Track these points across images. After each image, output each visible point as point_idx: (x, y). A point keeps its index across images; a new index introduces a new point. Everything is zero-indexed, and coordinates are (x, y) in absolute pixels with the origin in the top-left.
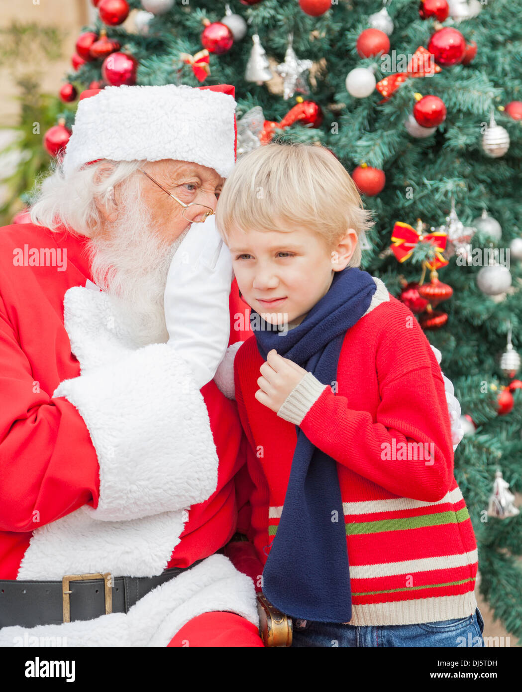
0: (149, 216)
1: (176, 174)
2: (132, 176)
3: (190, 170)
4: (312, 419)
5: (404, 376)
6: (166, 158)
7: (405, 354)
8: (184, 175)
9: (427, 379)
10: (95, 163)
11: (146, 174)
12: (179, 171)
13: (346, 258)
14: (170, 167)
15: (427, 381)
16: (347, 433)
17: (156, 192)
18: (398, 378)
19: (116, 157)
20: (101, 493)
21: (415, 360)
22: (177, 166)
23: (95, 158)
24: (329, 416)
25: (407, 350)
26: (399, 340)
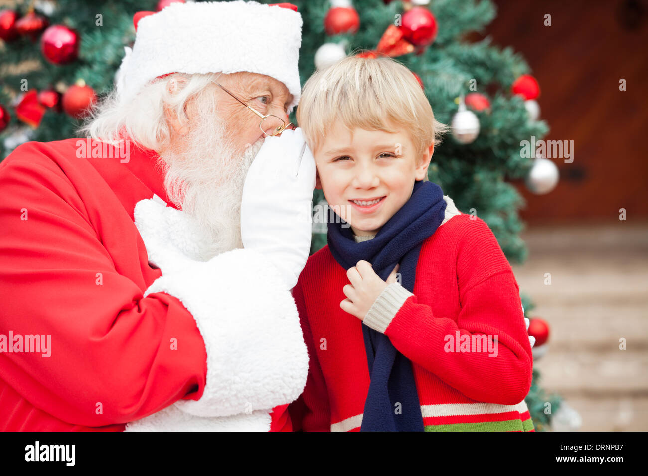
0: (223, 128)
1: (249, 88)
2: (205, 89)
3: (264, 83)
4: (399, 325)
5: (488, 279)
6: (242, 70)
7: (487, 259)
8: (257, 88)
9: (510, 282)
10: (167, 77)
11: (221, 86)
12: (253, 84)
13: (424, 168)
14: (245, 80)
15: (510, 284)
16: (436, 336)
17: (232, 104)
18: (483, 282)
19: (189, 71)
20: (208, 382)
21: (498, 265)
22: (251, 79)
23: (168, 72)
24: (416, 320)
25: (489, 255)
26: (480, 246)
